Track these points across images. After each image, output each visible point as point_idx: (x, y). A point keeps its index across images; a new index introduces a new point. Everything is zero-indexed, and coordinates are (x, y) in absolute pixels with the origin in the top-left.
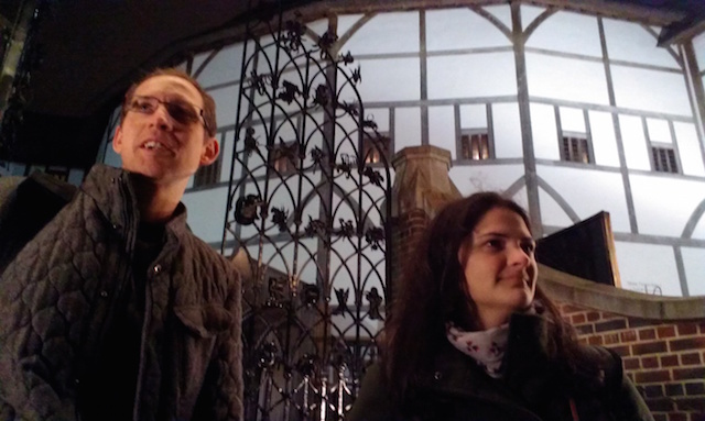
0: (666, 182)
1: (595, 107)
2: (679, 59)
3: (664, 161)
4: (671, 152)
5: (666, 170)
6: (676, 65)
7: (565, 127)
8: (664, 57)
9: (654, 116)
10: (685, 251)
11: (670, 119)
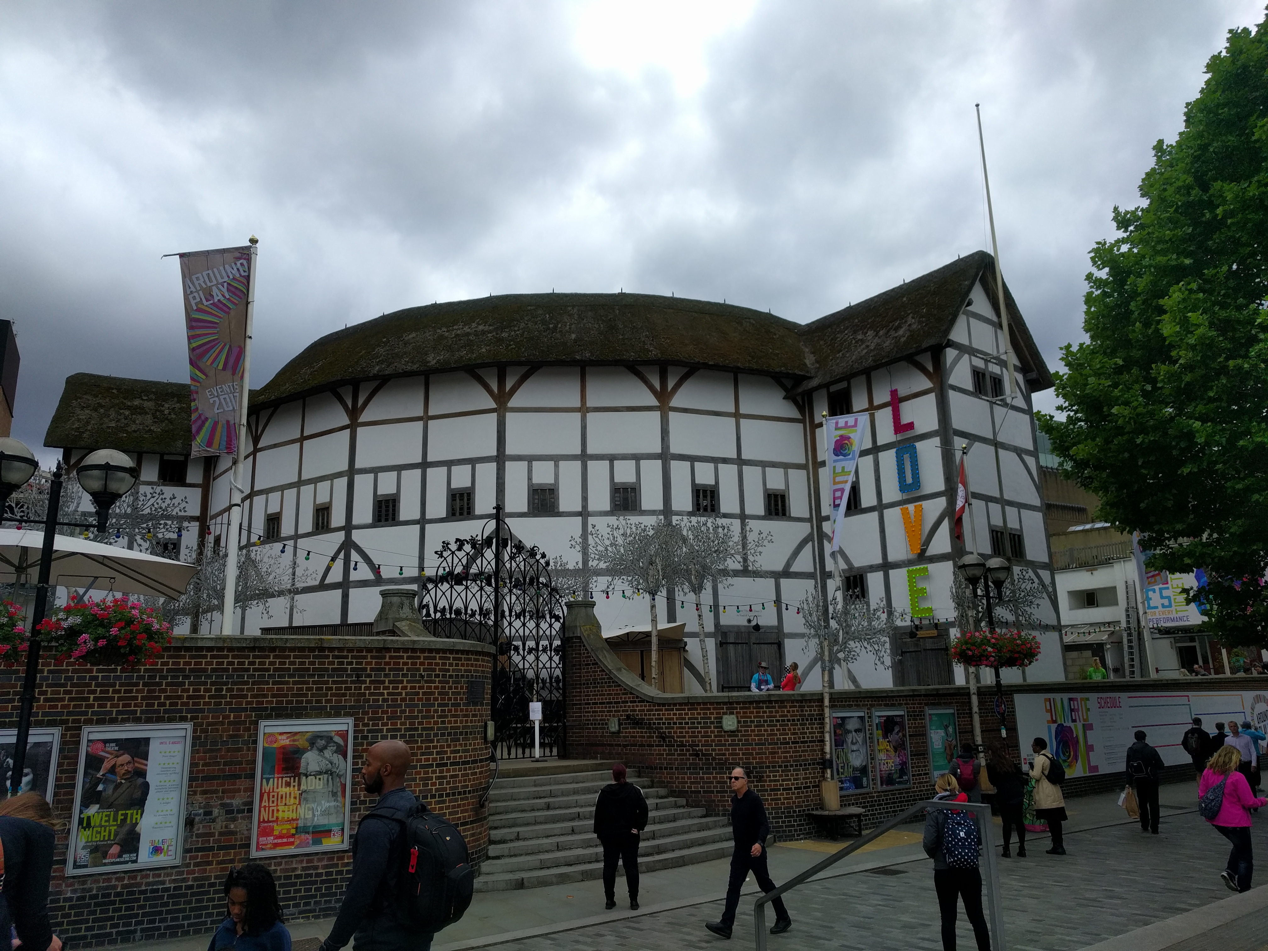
0: (776, 526)
1: (725, 461)
2: (801, 409)
3: (776, 505)
4: (783, 497)
5: (777, 514)
6: (799, 416)
7: (698, 481)
8: (790, 410)
9: (774, 465)
10: (783, 581)
11: (786, 466)
